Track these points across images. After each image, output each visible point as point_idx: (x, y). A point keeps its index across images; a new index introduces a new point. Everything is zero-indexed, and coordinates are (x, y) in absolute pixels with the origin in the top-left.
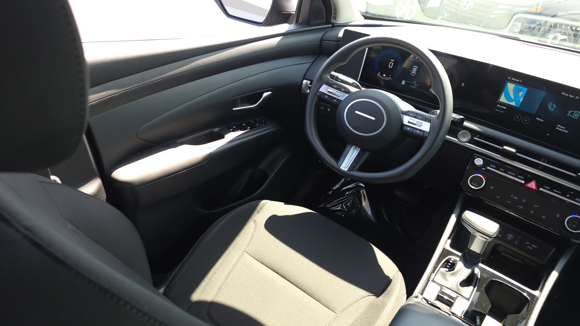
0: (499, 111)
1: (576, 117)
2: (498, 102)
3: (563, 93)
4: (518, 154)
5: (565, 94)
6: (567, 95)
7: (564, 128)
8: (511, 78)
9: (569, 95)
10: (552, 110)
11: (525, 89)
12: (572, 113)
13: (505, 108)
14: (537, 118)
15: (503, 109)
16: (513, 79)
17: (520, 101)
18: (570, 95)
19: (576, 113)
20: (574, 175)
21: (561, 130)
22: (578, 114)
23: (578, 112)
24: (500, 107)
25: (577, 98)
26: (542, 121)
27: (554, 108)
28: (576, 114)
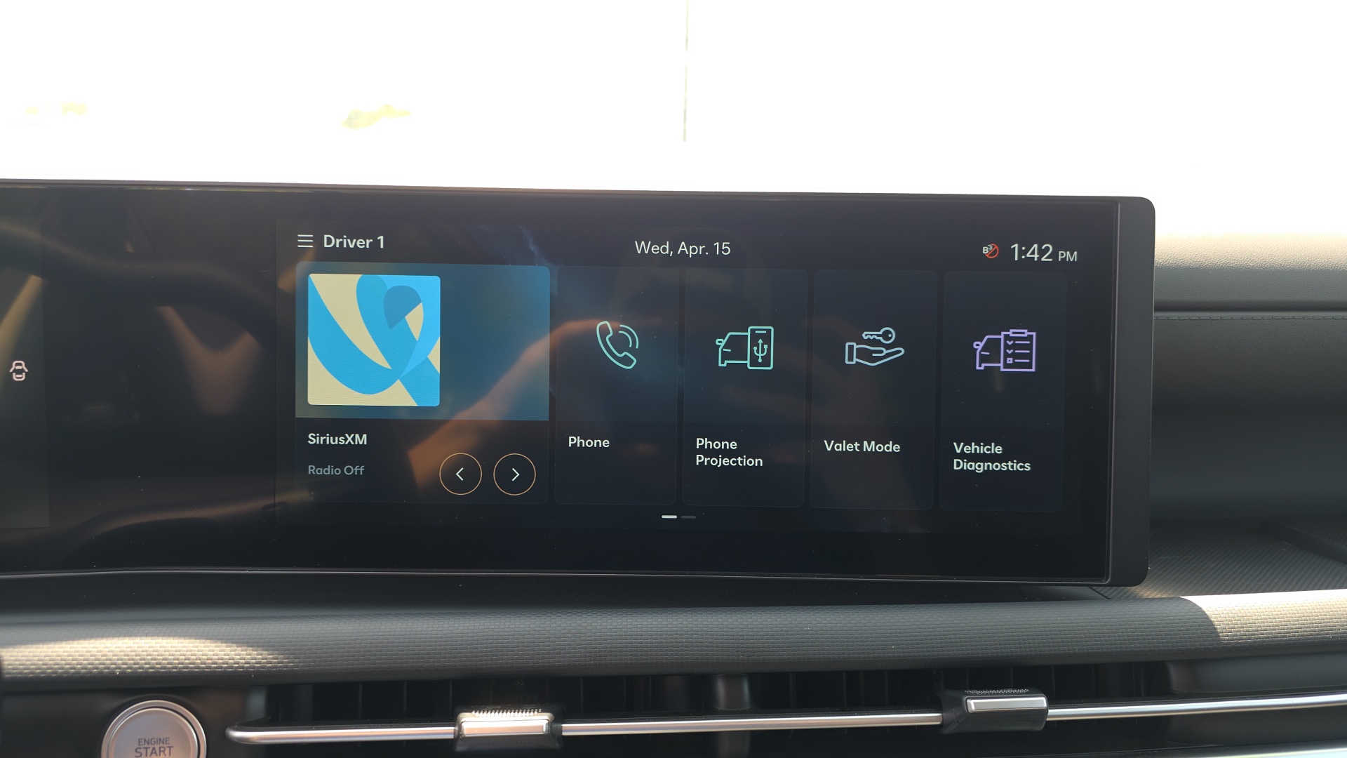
0: (329, 470)
1: (766, 361)
2: (299, 414)
3: (642, 247)
4: (572, 729)
5: (656, 249)
6: (665, 249)
7: (733, 445)
8: (318, 241)
9: (674, 247)
10: (627, 361)
11: (429, 287)
12: (737, 348)
13: (362, 440)
14: (573, 440)
15: (351, 454)
16: (331, 241)
17: (427, 361)
18: (683, 247)
19: (755, 337)
20: (928, 717)
21: (726, 462)
22: (766, 337)
23: (761, 329)
24: (330, 440)
25: (723, 248)
26: (606, 443)
27: (632, 351)
28: (754, 343)
